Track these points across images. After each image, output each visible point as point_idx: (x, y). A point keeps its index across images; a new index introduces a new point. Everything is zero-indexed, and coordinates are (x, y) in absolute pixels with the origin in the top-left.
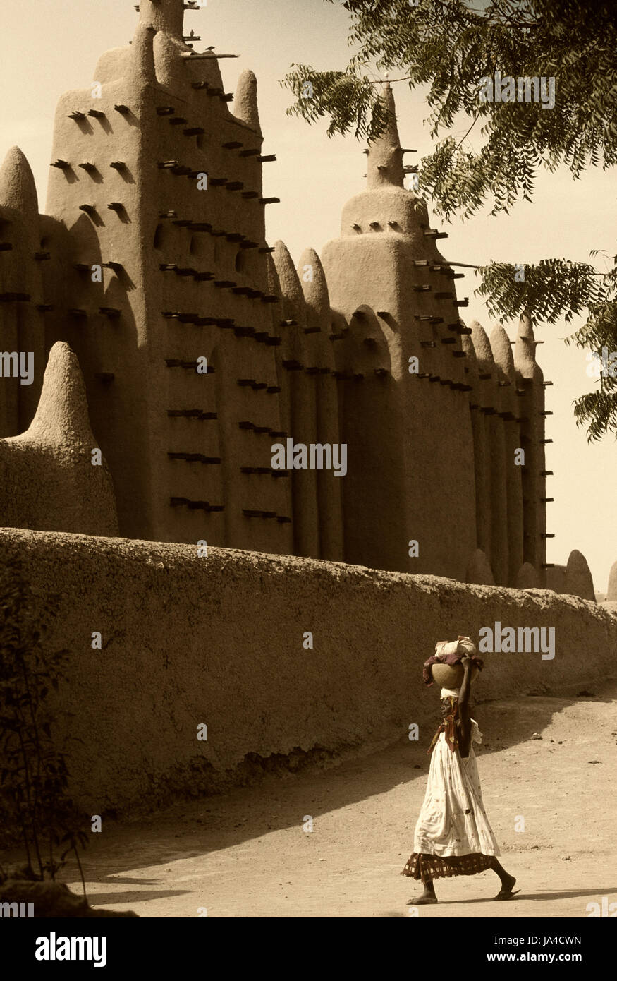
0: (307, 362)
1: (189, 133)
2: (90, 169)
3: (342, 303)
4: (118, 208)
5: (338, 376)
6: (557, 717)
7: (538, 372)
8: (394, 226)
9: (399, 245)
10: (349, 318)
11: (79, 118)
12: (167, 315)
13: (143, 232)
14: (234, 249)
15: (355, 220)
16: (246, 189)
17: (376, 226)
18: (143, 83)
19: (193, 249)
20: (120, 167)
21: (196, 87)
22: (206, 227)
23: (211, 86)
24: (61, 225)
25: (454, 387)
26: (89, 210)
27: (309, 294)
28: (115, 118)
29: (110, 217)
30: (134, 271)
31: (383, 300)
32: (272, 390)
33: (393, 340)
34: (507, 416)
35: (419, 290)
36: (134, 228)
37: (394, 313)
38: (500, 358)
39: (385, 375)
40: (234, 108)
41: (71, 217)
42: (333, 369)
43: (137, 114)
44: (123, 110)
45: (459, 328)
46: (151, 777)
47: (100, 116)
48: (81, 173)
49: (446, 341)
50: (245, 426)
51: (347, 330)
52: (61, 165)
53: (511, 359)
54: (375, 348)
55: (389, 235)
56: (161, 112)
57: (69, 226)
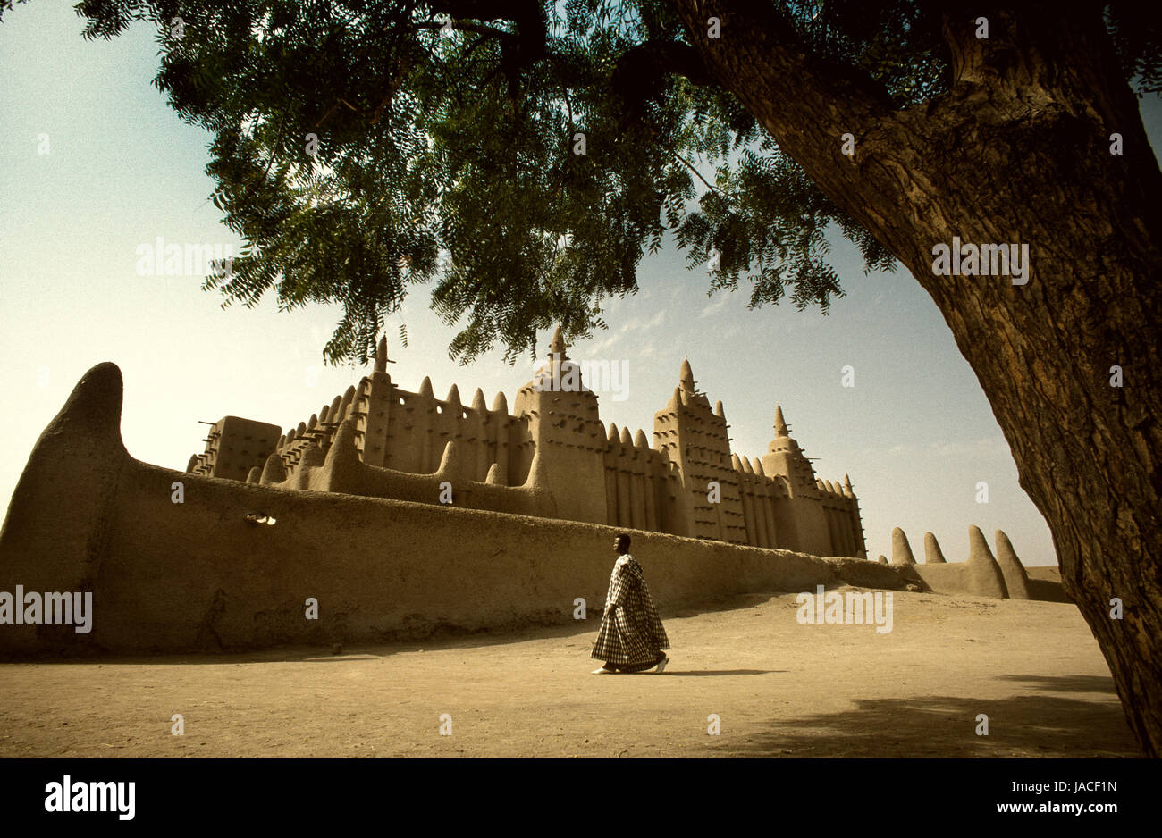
0: (757, 493)
1: (697, 419)
2: (665, 433)
3: (769, 474)
4: (673, 444)
5: (770, 498)
6: (772, 599)
7: (854, 495)
8: (785, 448)
9: (787, 454)
10: (773, 479)
11: (660, 418)
12: (691, 476)
13: (681, 451)
14: (719, 456)
15: (773, 448)
16: (720, 436)
17: (779, 450)
18: (677, 406)
19: (702, 456)
20: (673, 431)
21: (699, 405)
22: (704, 448)
23: (704, 405)
24: (658, 452)
25: (814, 499)
26: (665, 446)
27: (756, 471)
28: (670, 416)
29: (671, 447)
30: (679, 463)
31: (783, 472)
32: (737, 500)
33: (788, 484)
34: (842, 510)
35: (796, 468)
36: (678, 450)
37: (787, 476)
38: (837, 491)
39: (787, 496)
40: (715, 411)
41: (660, 449)
42: (768, 494)
43: (677, 414)
44: (672, 414)
45: (813, 479)
46: (515, 614)
47: (666, 417)
48: (662, 435)
49: (809, 484)
50: (727, 512)
51: (773, 483)
52: (655, 433)
53: (842, 492)
54: (782, 488)
55: (784, 451)
56: (686, 413)
57: (660, 452)
